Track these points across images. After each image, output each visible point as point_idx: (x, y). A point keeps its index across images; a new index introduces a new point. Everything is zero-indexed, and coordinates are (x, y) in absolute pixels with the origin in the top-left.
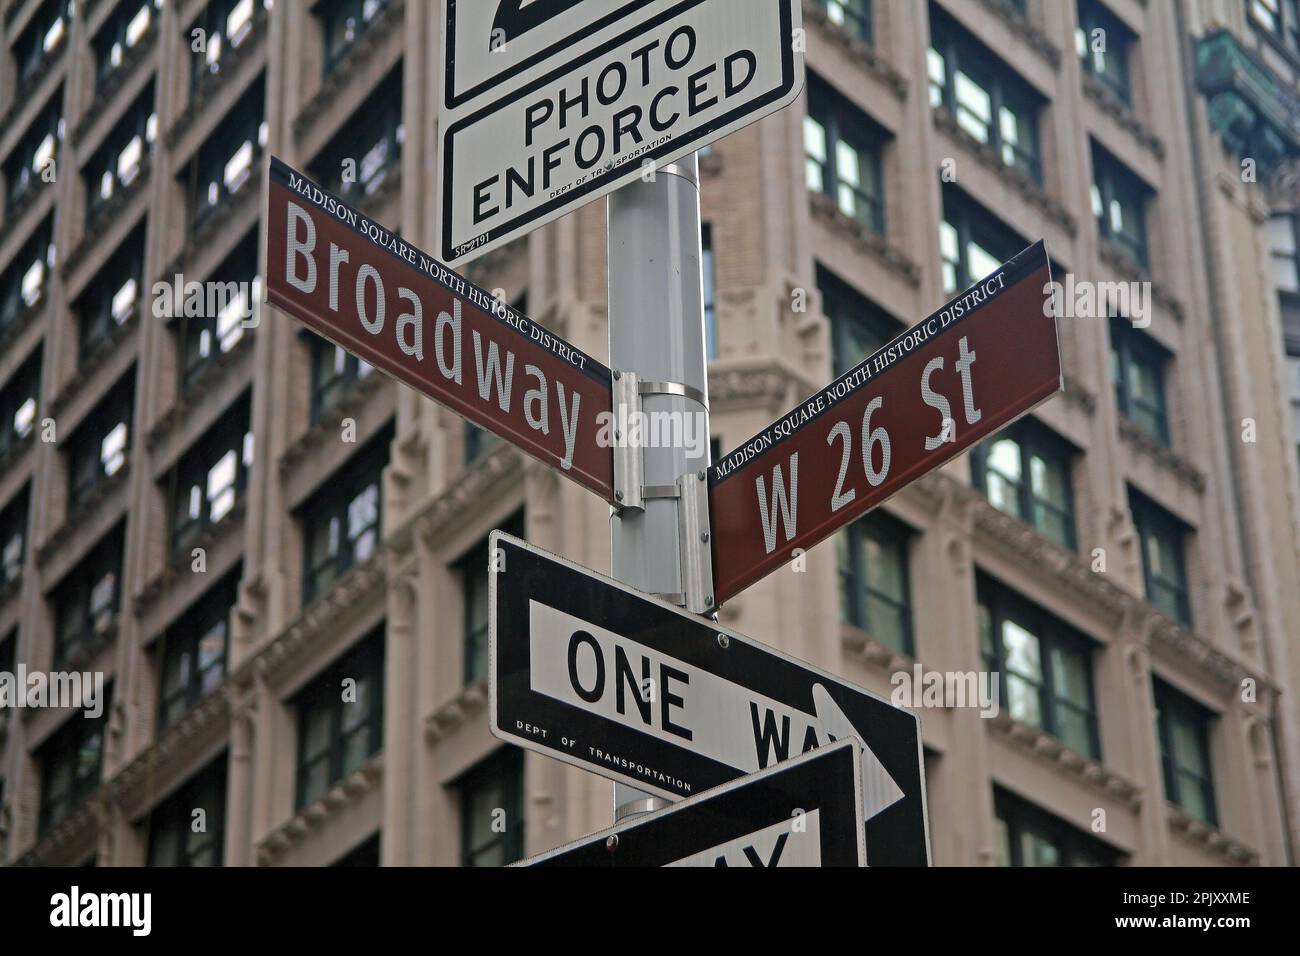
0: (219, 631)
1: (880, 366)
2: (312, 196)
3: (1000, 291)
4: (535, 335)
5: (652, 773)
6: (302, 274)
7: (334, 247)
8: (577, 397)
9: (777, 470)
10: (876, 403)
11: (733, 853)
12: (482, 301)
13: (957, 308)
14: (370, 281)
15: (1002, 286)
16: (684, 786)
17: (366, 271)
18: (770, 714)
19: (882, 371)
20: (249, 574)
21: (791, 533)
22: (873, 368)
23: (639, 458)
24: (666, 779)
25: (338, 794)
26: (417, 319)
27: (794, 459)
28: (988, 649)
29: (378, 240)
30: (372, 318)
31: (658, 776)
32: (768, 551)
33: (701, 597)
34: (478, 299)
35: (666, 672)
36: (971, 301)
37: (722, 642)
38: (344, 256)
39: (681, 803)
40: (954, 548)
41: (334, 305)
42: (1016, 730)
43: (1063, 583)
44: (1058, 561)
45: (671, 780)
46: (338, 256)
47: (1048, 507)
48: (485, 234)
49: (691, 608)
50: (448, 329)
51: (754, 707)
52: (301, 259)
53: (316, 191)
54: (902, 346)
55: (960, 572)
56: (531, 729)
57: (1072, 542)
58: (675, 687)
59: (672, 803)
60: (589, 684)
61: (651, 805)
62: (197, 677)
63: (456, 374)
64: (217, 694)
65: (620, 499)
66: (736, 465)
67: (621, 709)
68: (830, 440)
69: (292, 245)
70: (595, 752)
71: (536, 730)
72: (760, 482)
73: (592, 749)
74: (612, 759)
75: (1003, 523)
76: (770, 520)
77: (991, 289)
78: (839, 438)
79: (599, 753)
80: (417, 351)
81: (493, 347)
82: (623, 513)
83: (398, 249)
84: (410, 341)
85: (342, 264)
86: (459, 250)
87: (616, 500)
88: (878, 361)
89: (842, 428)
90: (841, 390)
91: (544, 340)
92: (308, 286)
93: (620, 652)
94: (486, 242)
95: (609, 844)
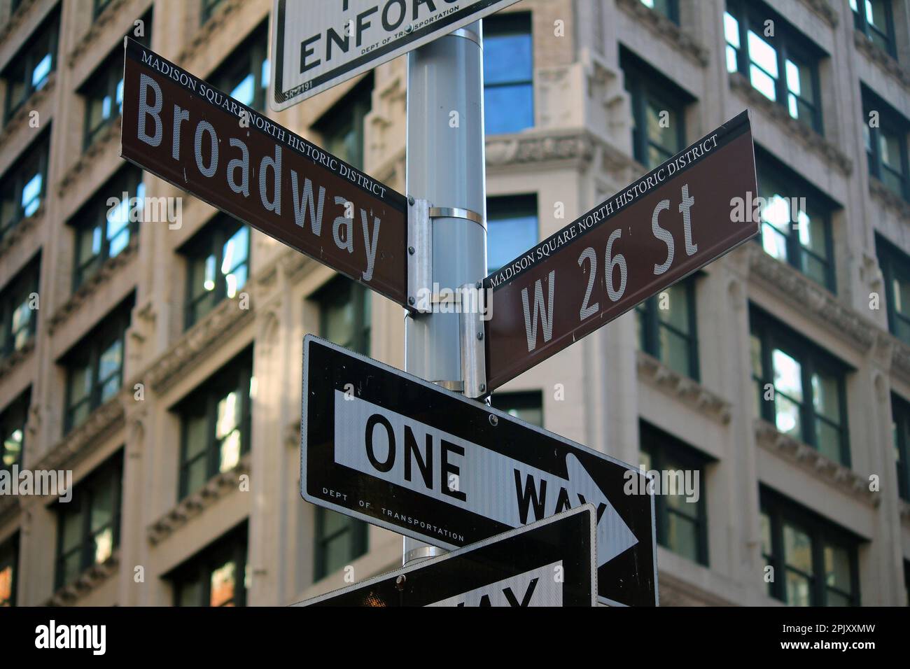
0: (116, 349)
1: (620, 204)
2: (160, 69)
3: (714, 150)
4: (343, 172)
5: (433, 528)
6: (150, 131)
7: (177, 109)
8: (377, 222)
9: (538, 284)
10: (617, 234)
11: (496, 594)
12: (300, 146)
13: (681, 161)
14: (206, 134)
15: (716, 145)
16: (458, 537)
17: (203, 126)
18: (530, 478)
19: (622, 208)
20: (141, 303)
21: (548, 336)
22: (614, 206)
23: (428, 270)
24: (444, 532)
25: (212, 486)
26: (245, 164)
27: (552, 276)
28: (759, 372)
29: (213, 100)
30: (207, 164)
31: (437, 530)
32: (530, 350)
33: (476, 385)
34: (295, 145)
35: (446, 446)
36: (691, 156)
37: (493, 421)
38: (186, 115)
39: (457, 551)
40: (732, 287)
41: (176, 155)
42: (780, 440)
43: (822, 317)
44: (818, 299)
45: (448, 533)
46: (180, 115)
47: (812, 254)
48: (309, 82)
49: (468, 394)
50: (270, 170)
51: (517, 473)
52: (150, 120)
53: (163, 63)
54: (638, 189)
55: (737, 308)
56: (335, 494)
57: (830, 283)
58: (453, 458)
59: (448, 551)
60: (382, 457)
61: (431, 552)
62: (98, 388)
63: (276, 206)
64: (115, 401)
65: (412, 304)
66: (506, 277)
67: (408, 476)
68: (580, 262)
69: (143, 108)
70: (386, 512)
71: (338, 495)
72: (525, 293)
73: (384, 509)
74: (400, 517)
75: (775, 267)
76: (532, 324)
77: (707, 148)
78: (587, 260)
79: (390, 513)
80: (244, 189)
81: (308, 183)
82: (414, 314)
83: (230, 107)
84: (238, 181)
85: (184, 121)
86: (289, 94)
87: (409, 304)
88: (619, 200)
89: (590, 253)
90: (590, 222)
91: (351, 175)
92: (155, 141)
93: (408, 430)
94: (309, 89)
95: (398, 581)
